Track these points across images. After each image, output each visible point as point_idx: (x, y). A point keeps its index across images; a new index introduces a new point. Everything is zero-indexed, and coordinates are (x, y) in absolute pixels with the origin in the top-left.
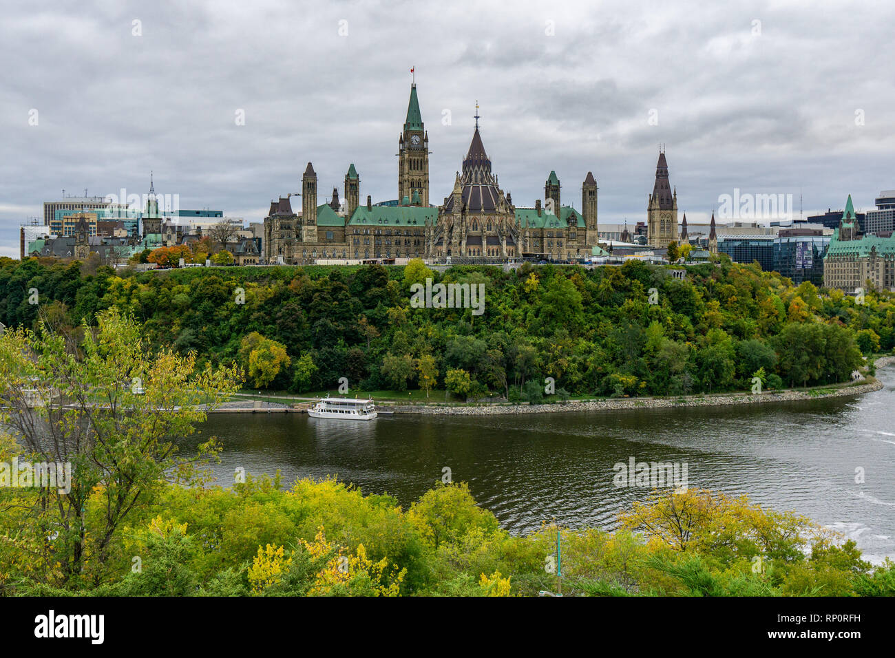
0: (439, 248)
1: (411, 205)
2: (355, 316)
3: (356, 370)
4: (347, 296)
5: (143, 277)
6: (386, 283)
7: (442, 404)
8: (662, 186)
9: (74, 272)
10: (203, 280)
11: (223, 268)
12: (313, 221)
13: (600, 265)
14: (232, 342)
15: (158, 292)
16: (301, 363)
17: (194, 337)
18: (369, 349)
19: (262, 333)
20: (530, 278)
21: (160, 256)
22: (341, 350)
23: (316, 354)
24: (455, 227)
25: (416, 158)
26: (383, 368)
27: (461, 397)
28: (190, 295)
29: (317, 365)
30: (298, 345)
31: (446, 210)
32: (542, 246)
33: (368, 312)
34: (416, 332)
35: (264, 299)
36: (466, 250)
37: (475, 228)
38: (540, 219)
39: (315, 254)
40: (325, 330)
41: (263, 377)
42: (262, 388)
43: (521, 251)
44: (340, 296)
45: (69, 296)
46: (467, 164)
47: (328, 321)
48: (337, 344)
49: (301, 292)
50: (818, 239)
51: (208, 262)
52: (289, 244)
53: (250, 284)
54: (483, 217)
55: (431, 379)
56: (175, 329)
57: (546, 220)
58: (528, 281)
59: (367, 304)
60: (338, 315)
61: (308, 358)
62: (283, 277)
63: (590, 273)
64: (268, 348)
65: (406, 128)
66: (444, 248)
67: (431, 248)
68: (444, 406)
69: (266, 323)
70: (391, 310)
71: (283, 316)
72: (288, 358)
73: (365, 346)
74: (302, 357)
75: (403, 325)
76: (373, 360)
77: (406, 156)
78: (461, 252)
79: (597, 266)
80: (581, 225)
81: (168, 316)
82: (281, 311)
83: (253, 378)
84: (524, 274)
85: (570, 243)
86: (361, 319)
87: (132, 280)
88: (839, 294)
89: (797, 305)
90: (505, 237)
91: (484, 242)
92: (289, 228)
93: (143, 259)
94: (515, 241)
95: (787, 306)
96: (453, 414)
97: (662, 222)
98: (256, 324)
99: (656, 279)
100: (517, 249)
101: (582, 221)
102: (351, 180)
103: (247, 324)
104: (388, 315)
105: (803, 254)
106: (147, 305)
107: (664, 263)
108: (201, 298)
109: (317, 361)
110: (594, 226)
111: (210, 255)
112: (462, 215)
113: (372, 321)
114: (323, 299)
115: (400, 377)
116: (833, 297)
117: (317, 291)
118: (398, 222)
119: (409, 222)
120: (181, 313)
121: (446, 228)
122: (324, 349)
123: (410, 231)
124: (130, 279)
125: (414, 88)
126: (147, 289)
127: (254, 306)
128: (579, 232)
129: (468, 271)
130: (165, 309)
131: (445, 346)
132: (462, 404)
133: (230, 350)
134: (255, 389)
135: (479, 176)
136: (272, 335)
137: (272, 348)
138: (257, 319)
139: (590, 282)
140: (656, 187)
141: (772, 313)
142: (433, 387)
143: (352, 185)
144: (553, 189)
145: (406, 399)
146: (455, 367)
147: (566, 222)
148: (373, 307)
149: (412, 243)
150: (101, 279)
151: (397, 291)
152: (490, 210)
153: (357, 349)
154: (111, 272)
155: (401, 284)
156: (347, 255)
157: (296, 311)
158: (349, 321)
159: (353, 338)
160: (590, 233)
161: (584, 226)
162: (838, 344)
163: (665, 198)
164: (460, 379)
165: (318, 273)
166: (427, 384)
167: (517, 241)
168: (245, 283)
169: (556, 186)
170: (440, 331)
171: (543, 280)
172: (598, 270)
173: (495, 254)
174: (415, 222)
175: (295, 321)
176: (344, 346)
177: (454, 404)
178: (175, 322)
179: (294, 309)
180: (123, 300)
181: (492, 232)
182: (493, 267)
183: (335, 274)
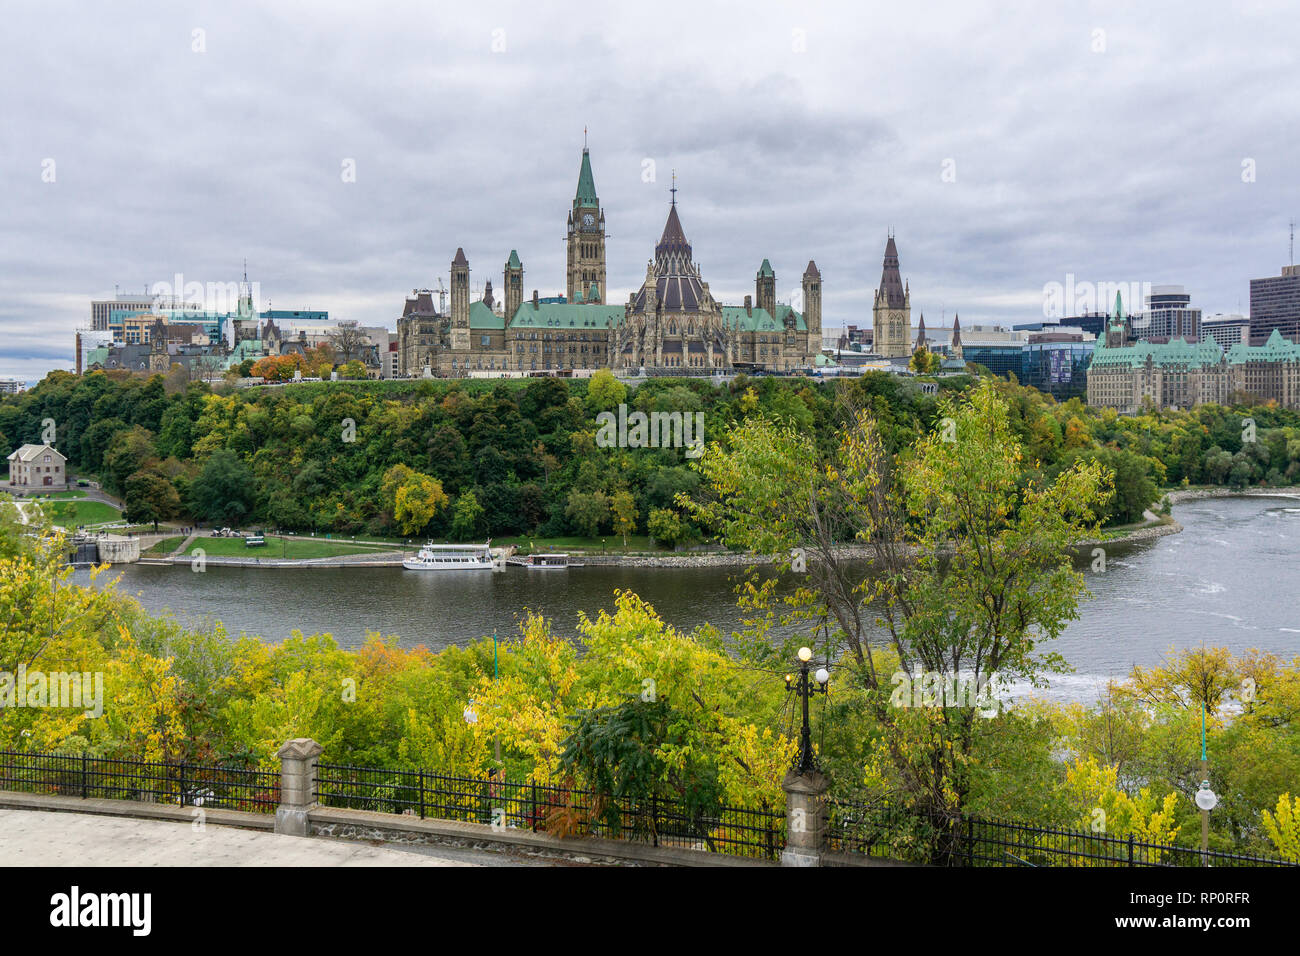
0: (627, 356)
1: (587, 302)
2: (528, 443)
3: (532, 511)
4: (516, 417)
5: (248, 395)
6: (565, 401)
7: (644, 553)
8: (891, 279)
9: (156, 389)
10: (330, 398)
11: (354, 382)
12: (465, 323)
13: (834, 377)
14: (371, 477)
15: (272, 414)
16: (462, 503)
17: (322, 470)
18: (548, 485)
19: (409, 465)
20: (747, 394)
21: (267, 368)
22: (512, 486)
23: (481, 491)
24: (648, 329)
25: (590, 243)
26: (568, 509)
27: (667, 545)
28: (313, 416)
29: (482, 506)
30: (457, 481)
31: (635, 309)
32: (754, 354)
33: (544, 437)
34: (607, 463)
35: (410, 421)
36: (663, 359)
37: (673, 330)
38: (750, 320)
39: (468, 365)
40: (492, 462)
41: (414, 521)
42: (412, 535)
43: (730, 360)
44: (509, 417)
45: (151, 419)
46: (661, 250)
47: (494, 450)
48: (507, 479)
49: (457, 413)
50: (1077, 346)
51: (334, 375)
52: (434, 351)
53: (391, 402)
54: (683, 317)
55: (629, 521)
56: (296, 460)
57: (758, 321)
58: (745, 398)
59: (542, 428)
60: (506, 442)
61: (470, 496)
62: (433, 394)
63: (820, 387)
64: (419, 483)
65: (577, 206)
66: (634, 356)
67: (617, 356)
68: (647, 555)
69: (414, 453)
70: (575, 434)
71: (437, 443)
72: (445, 497)
73: (542, 481)
74: (463, 496)
75: (590, 454)
76: (553, 499)
77: (577, 240)
78: (655, 361)
79: (829, 378)
80: (801, 327)
81: (286, 445)
82: (434, 437)
83: (400, 522)
84: (740, 389)
85: (788, 350)
86: (537, 446)
87: (235, 398)
88: (1111, 413)
89: (1076, 426)
90: (711, 343)
91: (686, 349)
92: (431, 332)
93: (245, 371)
94: (723, 348)
95: (1064, 429)
96: (660, 567)
97: (891, 324)
98: (401, 454)
99: (904, 395)
100: (726, 357)
101: (803, 322)
102: (513, 271)
103: (388, 454)
104: (570, 441)
105: (1059, 365)
106: (257, 430)
107: (909, 375)
108: (329, 421)
109: (482, 500)
110: (817, 328)
111: (336, 366)
112: (657, 314)
113: (551, 449)
114: (486, 420)
115: (590, 520)
116: (1104, 418)
117: (479, 411)
118: (572, 323)
119: (586, 324)
120: (303, 440)
121: (636, 331)
122: (491, 485)
123: (588, 335)
124: (232, 397)
125: (586, 154)
126: (257, 409)
127: (398, 431)
128: (799, 337)
129: (668, 385)
130: (281, 436)
131: (644, 480)
132: (670, 553)
133: (369, 487)
134: (403, 536)
135: (677, 265)
136: (423, 467)
137: (424, 484)
138: (403, 447)
139: (822, 399)
140: (883, 281)
141: (1047, 437)
142: (632, 531)
143: (514, 277)
144: (766, 283)
145: (598, 547)
146: (659, 506)
147: (782, 324)
148: (550, 431)
149: (590, 351)
150: (193, 398)
151: (580, 411)
152: (692, 308)
153: (532, 485)
154: (206, 389)
155: (584, 401)
156: (508, 366)
157: (453, 436)
158: (520, 449)
159: (527, 471)
160: (812, 338)
161: (805, 329)
162: (1130, 475)
163: (894, 294)
164: (667, 522)
165: (478, 388)
166: (623, 529)
167: (726, 347)
168: (384, 402)
169: (768, 278)
170: (636, 461)
171: (762, 396)
172: (831, 383)
173: (699, 363)
174: (593, 324)
175: (452, 449)
176: (516, 481)
177: (660, 553)
178: (296, 451)
179: (450, 434)
180: (225, 424)
181: (694, 336)
182: (699, 380)
183: (501, 391)
